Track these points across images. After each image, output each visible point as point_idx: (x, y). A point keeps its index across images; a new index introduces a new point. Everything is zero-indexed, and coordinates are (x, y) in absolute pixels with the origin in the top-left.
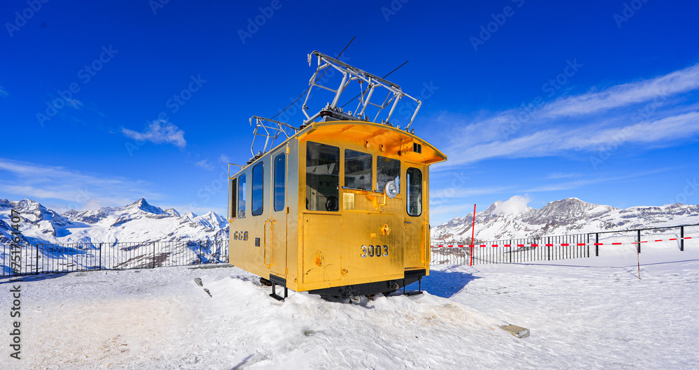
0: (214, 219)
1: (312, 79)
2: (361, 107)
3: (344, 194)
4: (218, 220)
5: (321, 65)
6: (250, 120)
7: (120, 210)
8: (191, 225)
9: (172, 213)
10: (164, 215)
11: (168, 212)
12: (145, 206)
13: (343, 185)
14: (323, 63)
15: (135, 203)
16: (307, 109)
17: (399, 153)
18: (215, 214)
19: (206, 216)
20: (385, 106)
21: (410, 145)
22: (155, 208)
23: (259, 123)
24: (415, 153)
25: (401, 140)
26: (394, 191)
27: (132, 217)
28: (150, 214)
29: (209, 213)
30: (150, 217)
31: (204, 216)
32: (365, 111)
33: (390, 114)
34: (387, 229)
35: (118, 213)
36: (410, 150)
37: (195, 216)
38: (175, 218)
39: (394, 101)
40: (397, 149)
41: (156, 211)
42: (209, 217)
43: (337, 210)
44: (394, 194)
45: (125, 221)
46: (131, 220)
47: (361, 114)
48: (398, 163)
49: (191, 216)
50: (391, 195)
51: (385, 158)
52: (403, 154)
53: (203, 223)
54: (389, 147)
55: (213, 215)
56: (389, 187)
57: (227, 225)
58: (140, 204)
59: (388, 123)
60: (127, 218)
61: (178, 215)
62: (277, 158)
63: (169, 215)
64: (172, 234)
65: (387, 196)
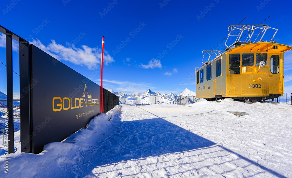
0: (173, 95)
1: (229, 35)
2: (249, 38)
3: (242, 68)
4: (174, 96)
5: (233, 29)
6: (203, 52)
7: (143, 94)
8: (165, 98)
9: (158, 94)
10: (156, 95)
11: (157, 94)
12: (150, 92)
13: (242, 65)
14: (233, 28)
15: (147, 91)
16: (227, 44)
17: (267, 51)
18: (173, 93)
19: (170, 95)
20: (260, 34)
21: (272, 47)
22: (153, 92)
23: (206, 52)
24: (274, 49)
25: (268, 46)
26: (264, 64)
27: (146, 96)
28: (151, 94)
29: (171, 93)
30: (152, 96)
31: (169, 94)
32: (250, 40)
33: (262, 38)
34: (261, 78)
35: (143, 95)
36: (272, 48)
37: (166, 95)
38: (159, 96)
39: (264, 32)
40: (266, 49)
41: (153, 93)
42: (171, 95)
43: (240, 73)
44: (263, 65)
45: (145, 97)
46: (146, 97)
47: (249, 41)
48: (266, 54)
49: (164, 95)
50: (262, 66)
51: (260, 54)
52: (268, 51)
53: (169, 97)
54: (262, 50)
55: (172, 94)
56: (261, 63)
57: (177, 98)
58: (149, 91)
59: (261, 41)
60: (145, 96)
61: (160, 94)
62: (217, 61)
63: (157, 95)
64: (159, 101)
65: (260, 66)
